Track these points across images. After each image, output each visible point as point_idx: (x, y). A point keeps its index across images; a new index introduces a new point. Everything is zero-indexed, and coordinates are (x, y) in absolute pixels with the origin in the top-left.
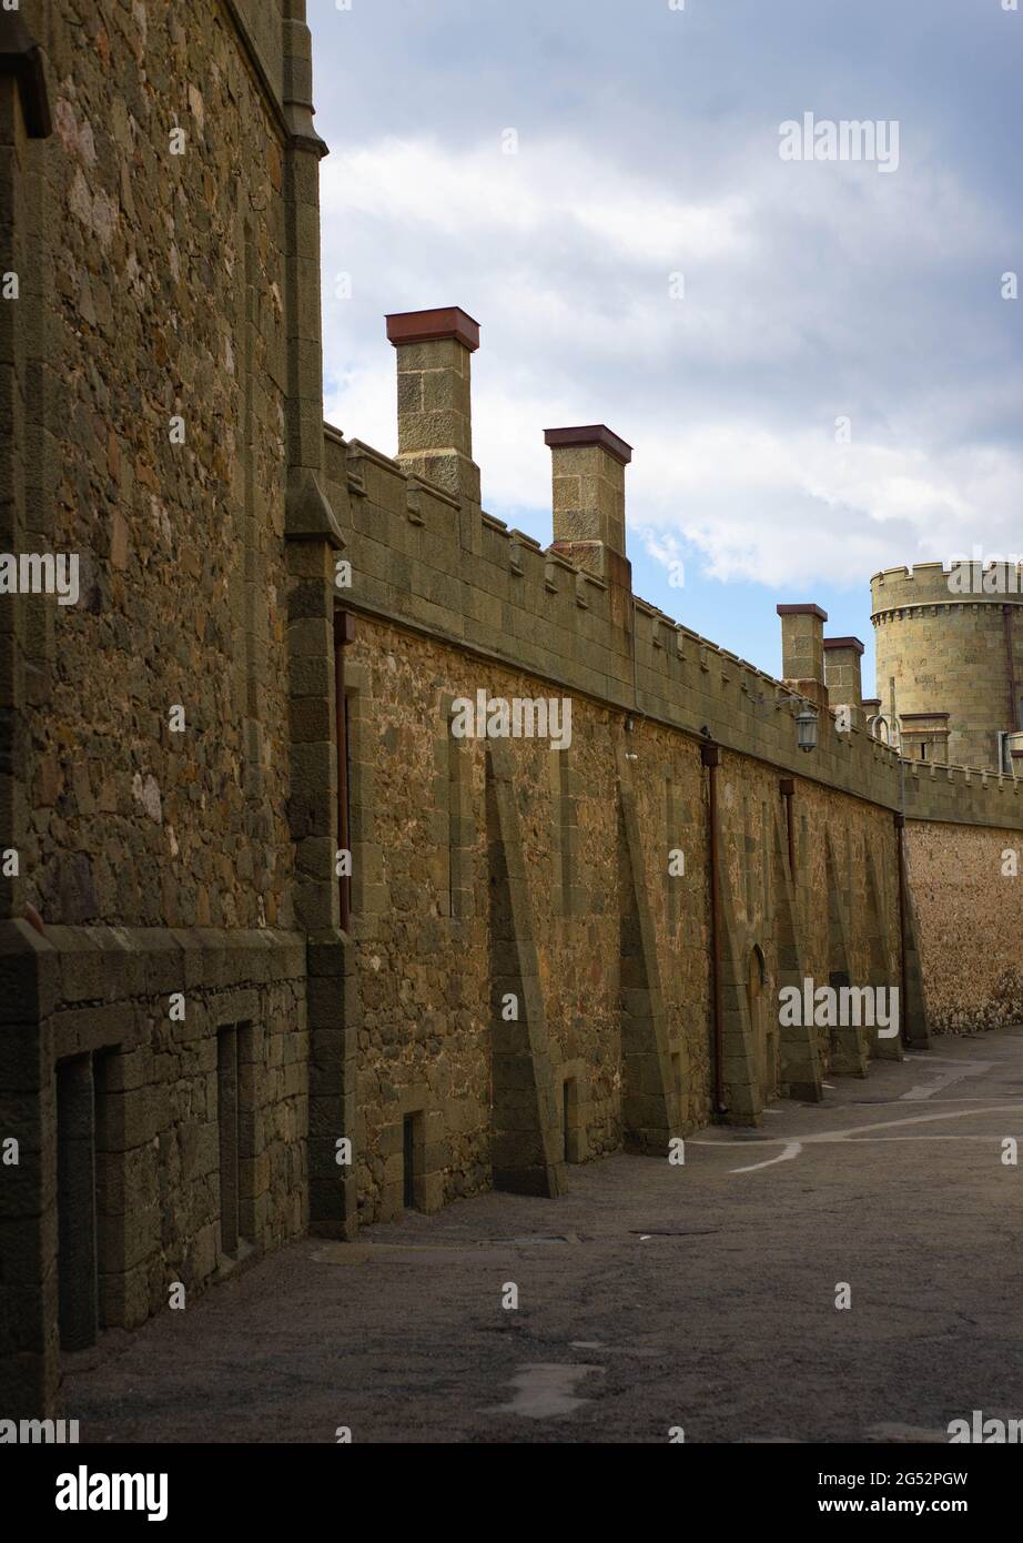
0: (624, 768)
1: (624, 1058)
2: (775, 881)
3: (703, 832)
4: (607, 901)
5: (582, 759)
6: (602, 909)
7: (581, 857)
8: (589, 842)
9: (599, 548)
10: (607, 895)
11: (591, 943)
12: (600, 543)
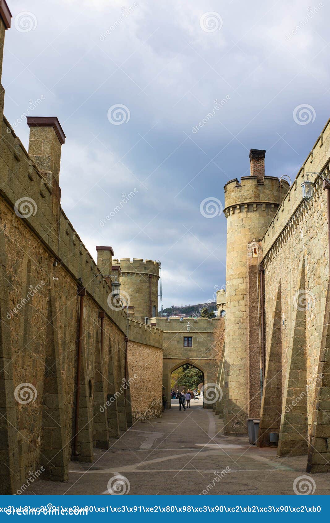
0: (52, 283)
1: (43, 429)
2: (95, 353)
3: (76, 325)
4: (41, 348)
5: (37, 272)
6: (39, 351)
7: (33, 323)
8: (36, 315)
9: (50, 174)
10: (41, 345)
11: (33, 368)
12: (50, 172)
